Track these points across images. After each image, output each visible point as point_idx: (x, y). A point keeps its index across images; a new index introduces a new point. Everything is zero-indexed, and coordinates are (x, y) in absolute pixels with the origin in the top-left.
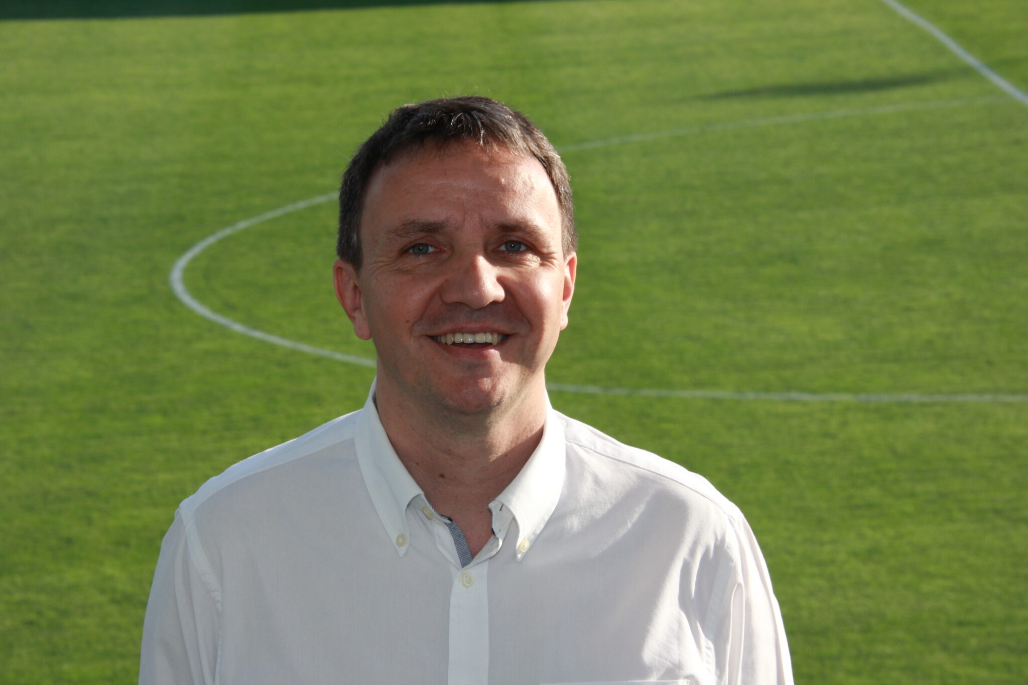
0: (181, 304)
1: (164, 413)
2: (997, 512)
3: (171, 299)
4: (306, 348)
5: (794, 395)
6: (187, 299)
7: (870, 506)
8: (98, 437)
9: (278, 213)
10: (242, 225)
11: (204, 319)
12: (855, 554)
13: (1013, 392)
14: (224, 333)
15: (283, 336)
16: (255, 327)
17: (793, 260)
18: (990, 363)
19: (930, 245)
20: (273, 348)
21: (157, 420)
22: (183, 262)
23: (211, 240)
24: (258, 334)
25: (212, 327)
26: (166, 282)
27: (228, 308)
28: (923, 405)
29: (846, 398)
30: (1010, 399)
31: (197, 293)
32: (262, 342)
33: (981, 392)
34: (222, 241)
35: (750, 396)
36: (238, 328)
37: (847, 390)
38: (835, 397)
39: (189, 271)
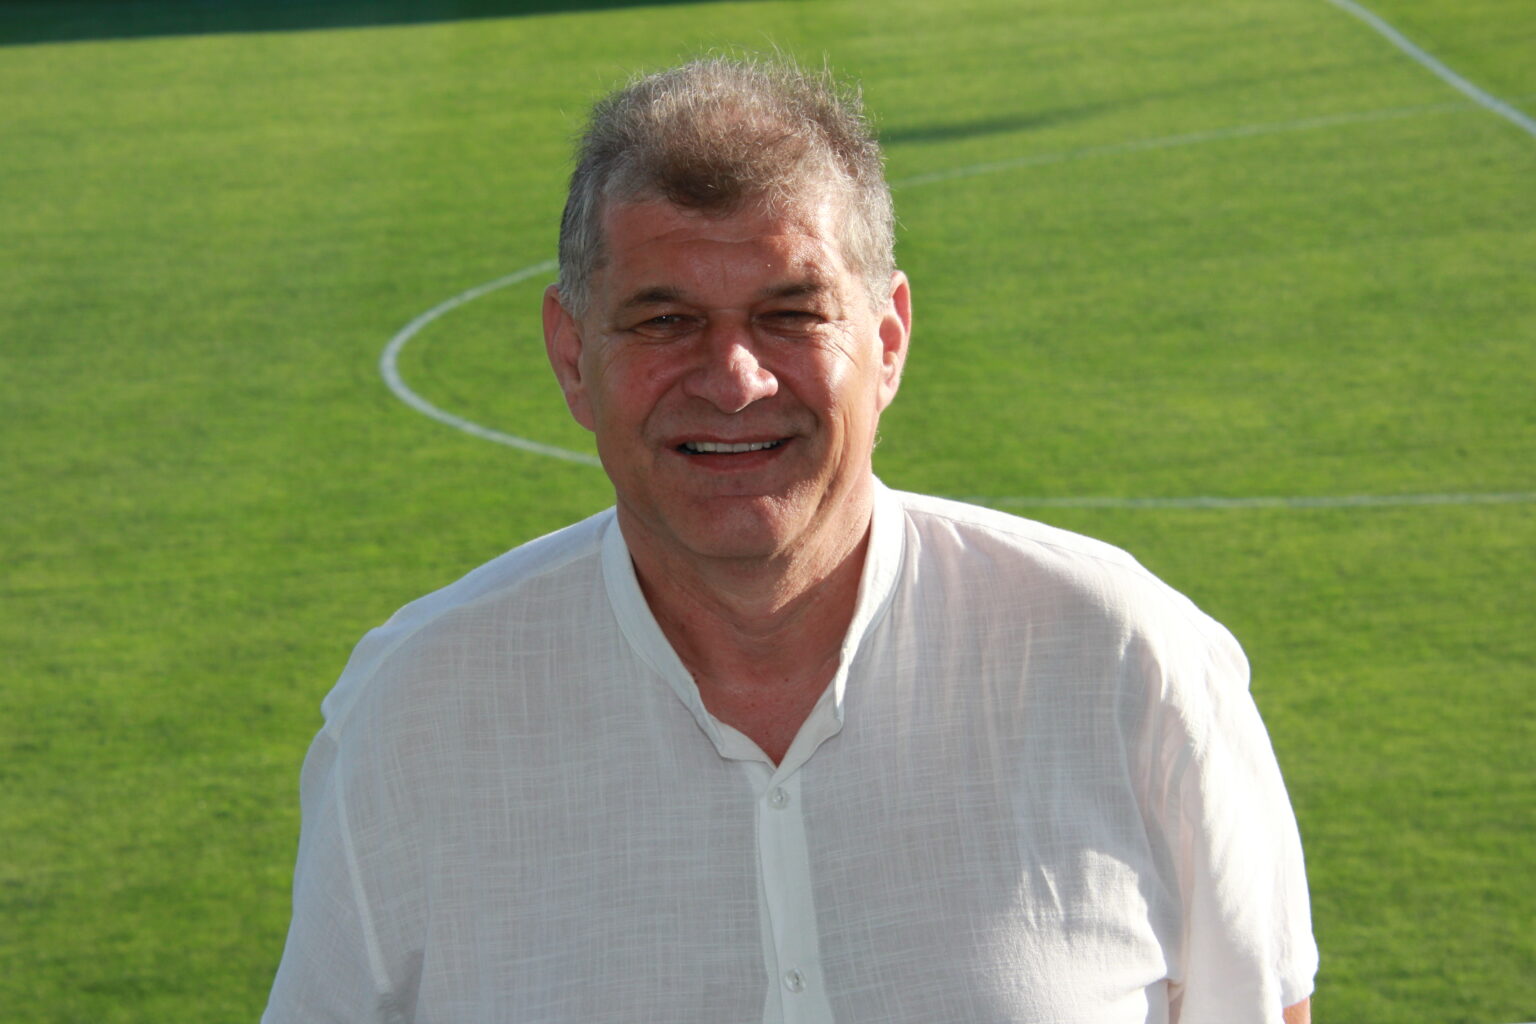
0: (396, 400)
1: (381, 541)
2: (1480, 647)
3: (383, 394)
4: (560, 453)
5: (1206, 501)
6: (403, 393)
7: (1311, 643)
8: (297, 574)
9: (517, 278)
10: (471, 295)
11: (427, 419)
12: (1295, 707)
13: (1496, 490)
14: (454, 435)
15: (531, 438)
16: (495, 426)
17: (1198, 324)
18: (1462, 453)
19: (1378, 300)
20: (519, 454)
21: (372, 551)
22: (397, 343)
23: (431, 315)
24: (497, 437)
25: (438, 429)
26: (376, 370)
27: (458, 403)
28: (1377, 510)
29: (1275, 503)
30: (1491, 499)
31: (418, 385)
32: (505, 447)
33: (1452, 491)
34: (445, 317)
35: (1149, 503)
36: (471, 429)
37: (1274, 493)
38: (1260, 502)
39: (403, 356)
